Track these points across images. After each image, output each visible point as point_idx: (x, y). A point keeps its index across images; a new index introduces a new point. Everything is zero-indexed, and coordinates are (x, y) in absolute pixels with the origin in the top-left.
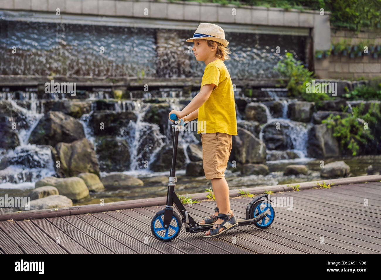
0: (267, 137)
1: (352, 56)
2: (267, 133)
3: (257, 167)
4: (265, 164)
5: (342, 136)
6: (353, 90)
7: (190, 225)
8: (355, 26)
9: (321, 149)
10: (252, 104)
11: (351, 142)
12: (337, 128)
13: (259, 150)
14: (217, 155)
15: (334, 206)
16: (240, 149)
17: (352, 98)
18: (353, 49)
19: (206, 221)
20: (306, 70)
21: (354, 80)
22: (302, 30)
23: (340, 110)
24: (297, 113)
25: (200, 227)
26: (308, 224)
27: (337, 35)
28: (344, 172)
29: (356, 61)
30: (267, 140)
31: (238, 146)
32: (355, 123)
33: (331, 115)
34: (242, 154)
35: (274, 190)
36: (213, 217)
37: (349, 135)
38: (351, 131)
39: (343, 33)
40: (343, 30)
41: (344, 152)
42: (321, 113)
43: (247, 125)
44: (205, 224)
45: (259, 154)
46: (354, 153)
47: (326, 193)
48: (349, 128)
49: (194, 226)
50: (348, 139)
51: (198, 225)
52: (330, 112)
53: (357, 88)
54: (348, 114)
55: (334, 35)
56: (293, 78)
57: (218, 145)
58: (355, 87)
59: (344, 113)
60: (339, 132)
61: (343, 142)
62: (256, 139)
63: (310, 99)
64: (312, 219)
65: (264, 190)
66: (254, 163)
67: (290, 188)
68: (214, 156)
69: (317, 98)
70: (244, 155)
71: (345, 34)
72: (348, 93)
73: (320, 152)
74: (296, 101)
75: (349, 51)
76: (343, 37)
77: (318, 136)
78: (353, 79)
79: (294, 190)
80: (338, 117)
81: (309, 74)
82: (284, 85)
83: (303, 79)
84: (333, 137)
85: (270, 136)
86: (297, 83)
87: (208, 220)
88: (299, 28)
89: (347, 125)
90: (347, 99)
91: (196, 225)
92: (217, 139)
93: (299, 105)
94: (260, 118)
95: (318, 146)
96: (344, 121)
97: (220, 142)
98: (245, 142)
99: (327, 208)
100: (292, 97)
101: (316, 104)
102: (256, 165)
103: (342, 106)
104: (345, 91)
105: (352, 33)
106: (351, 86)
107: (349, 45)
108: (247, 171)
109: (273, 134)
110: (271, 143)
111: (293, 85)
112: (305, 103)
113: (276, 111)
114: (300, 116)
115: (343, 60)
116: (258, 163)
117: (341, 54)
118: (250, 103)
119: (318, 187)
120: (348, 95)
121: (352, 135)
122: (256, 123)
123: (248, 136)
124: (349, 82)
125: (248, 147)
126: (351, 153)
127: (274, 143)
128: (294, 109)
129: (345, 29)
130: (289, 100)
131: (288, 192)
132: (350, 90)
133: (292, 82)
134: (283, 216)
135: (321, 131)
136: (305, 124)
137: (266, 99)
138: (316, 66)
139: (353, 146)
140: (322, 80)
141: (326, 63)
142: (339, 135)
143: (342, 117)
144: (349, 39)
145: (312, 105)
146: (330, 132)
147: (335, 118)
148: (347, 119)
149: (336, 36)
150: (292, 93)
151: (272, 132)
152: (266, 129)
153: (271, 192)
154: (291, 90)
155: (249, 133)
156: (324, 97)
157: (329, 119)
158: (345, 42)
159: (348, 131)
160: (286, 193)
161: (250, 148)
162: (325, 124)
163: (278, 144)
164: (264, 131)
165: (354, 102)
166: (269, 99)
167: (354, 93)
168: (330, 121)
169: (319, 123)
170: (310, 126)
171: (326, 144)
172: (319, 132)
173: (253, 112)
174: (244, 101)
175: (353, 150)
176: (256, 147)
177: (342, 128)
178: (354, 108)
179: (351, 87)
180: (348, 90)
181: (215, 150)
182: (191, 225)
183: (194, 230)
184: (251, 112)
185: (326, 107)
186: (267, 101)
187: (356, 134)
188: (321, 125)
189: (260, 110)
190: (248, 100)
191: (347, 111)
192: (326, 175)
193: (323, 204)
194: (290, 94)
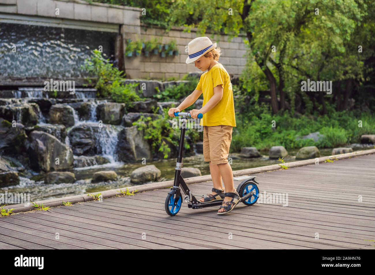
0: (74, 141)
1: (164, 55)
2: (74, 137)
3: (62, 175)
4: (72, 171)
5: (153, 139)
6: (164, 91)
7: (192, 203)
8: (165, 24)
9: (132, 153)
10: (57, 106)
11: (163, 144)
12: (148, 130)
13: (66, 156)
14: (222, 144)
15: (135, 214)
16: (44, 155)
17: (163, 99)
18: (164, 47)
19: (205, 199)
20: (116, 69)
21: (165, 81)
22: (112, 27)
23: (151, 112)
24: (106, 115)
25: (200, 204)
26: (105, 237)
27: (148, 32)
28: (155, 177)
29: (168, 61)
30: (74, 145)
31: (41, 152)
32: (166, 125)
33: (142, 117)
34: (46, 161)
35: (73, 200)
36: (211, 196)
37: (160, 137)
38: (163, 133)
39: (154, 31)
40: (153, 28)
41: (155, 155)
42: (131, 115)
43: (51, 129)
44: (205, 201)
45: (66, 160)
46: (166, 156)
47: (129, 201)
48: (161, 130)
49: (195, 203)
50: (160, 142)
51: (199, 202)
52: (141, 113)
53: (168, 89)
54: (159, 115)
55: (144, 33)
56: (101, 77)
57: (223, 136)
58: (166, 87)
59: (154, 115)
60: (150, 135)
61: (154, 144)
62: (62, 144)
63: (120, 101)
64: (110, 231)
65: (62, 202)
66: (59, 170)
67: (90, 198)
68: (220, 145)
69: (127, 99)
70: (49, 162)
71: (156, 33)
72: (159, 94)
73: (131, 156)
74: (106, 102)
75: (160, 50)
76: (154, 35)
77: (129, 139)
78: (164, 79)
79: (94, 199)
80: (149, 118)
81: (119, 73)
82: (93, 85)
83: (112, 79)
84: (145, 140)
85: (78, 140)
86: (106, 83)
87: (206, 198)
88: (108, 24)
89: (159, 127)
90: (158, 100)
91: (197, 202)
92: (222, 131)
93: (109, 106)
94: (67, 121)
95: (129, 150)
96: (155, 123)
97: (224, 133)
98: (50, 148)
99: (127, 218)
100: (100, 98)
101: (127, 105)
102: (61, 173)
103: (153, 107)
104: (156, 92)
105: (163, 31)
106: (162, 86)
107: (160, 44)
108: (51, 179)
109: (81, 138)
110: (79, 148)
111: (102, 85)
112: (115, 104)
113: (84, 113)
114: (110, 118)
115: (154, 59)
116: (64, 170)
117: (152, 53)
118: (55, 104)
119: (121, 194)
120: (159, 96)
121: (164, 137)
122: (62, 127)
123: (53, 141)
124: (160, 82)
125: (53, 153)
126: (163, 156)
127: (82, 148)
128: (104, 110)
129: (155, 26)
130: (98, 102)
131: (88, 202)
132: (161, 91)
133: (101, 81)
134: (80, 230)
135: (131, 134)
136: (115, 127)
137: (72, 99)
138: (127, 65)
139: (164, 149)
140: (132, 80)
141: (136, 62)
142: (150, 137)
143: (153, 118)
144: (161, 38)
145: (122, 106)
146: (141, 134)
147: (146, 119)
148: (158, 121)
149: (146, 34)
150: (100, 94)
151: (80, 136)
152: (73, 133)
153: (69, 203)
154: (100, 90)
155: (54, 137)
156: (135, 98)
157: (140, 120)
158: (155, 41)
159: (159, 133)
160: (85, 203)
161: (55, 154)
162: (135, 126)
163: (87, 148)
164: (71, 135)
165: (166, 103)
166: (76, 99)
167: (166, 93)
168: (141, 123)
169: (129, 125)
170: (120, 128)
171: (137, 147)
172: (130, 134)
173: (58, 114)
174: (48, 101)
175: (164, 153)
176: (62, 153)
177: (153, 130)
178: (165, 109)
179: (162, 88)
180: (159, 91)
181: (220, 140)
182: (194, 202)
183: (196, 207)
184: (56, 114)
185: (137, 108)
186: (74, 102)
187: (167, 136)
188: (132, 127)
189: (65, 111)
190: (52, 101)
191: (158, 113)
192: (136, 180)
193: (124, 214)
194: (99, 95)
